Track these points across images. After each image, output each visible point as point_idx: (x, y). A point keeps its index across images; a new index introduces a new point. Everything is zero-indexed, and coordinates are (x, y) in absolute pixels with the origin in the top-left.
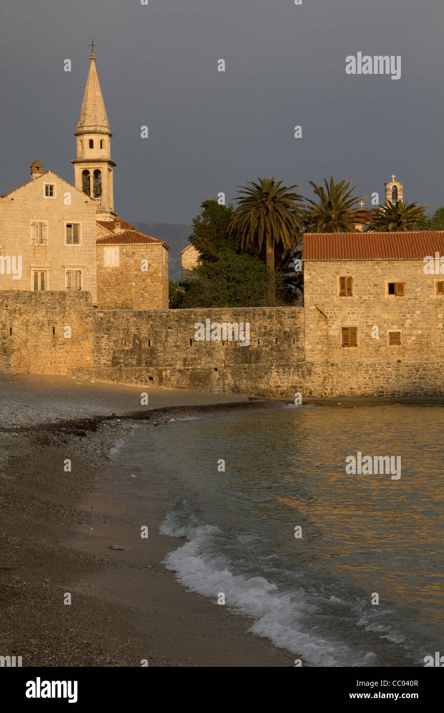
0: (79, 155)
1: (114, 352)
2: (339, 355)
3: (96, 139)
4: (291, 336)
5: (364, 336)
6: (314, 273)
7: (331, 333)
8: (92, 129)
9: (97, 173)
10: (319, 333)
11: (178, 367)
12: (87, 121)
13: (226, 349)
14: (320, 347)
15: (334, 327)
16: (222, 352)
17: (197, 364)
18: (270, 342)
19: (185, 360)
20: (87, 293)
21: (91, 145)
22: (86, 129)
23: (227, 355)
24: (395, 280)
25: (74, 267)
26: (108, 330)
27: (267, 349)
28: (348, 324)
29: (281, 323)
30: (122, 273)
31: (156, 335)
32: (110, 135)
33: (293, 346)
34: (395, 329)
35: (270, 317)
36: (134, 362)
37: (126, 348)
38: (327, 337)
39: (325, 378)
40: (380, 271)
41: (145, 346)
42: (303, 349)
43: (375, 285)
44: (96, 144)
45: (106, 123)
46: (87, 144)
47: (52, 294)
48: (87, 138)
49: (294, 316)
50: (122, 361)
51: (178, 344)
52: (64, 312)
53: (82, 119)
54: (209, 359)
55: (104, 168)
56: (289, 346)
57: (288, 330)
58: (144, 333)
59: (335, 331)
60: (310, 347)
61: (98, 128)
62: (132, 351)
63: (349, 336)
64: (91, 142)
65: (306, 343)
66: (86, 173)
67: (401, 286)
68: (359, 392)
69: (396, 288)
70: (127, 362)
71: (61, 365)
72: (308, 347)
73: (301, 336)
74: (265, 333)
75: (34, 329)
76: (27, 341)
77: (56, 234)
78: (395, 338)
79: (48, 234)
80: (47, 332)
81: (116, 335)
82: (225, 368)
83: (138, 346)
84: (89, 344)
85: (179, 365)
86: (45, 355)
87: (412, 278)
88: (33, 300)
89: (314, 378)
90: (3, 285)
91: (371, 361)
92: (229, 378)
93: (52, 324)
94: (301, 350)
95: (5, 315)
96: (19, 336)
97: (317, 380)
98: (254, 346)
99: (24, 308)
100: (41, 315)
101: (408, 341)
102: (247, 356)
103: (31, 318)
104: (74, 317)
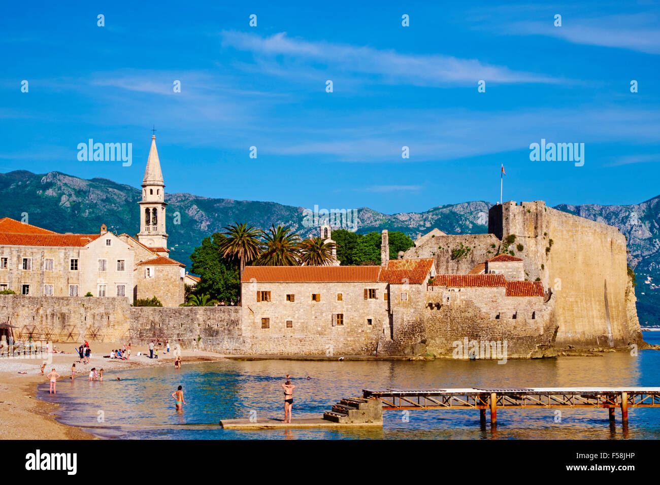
0: (143, 198)
1: (141, 330)
2: (260, 333)
3: (155, 189)
4: (235, 323)
5: (273, 322)
6: (247, 289)
7: (256, 321)
8: (152, 183)
9: (155, 210)
10: (250, 321)
11: (174, 338)
12: (149, 177)
13: (200, 329)
14: (250, 328)
15: (258, 317)
16: (198, 331)
17: (185, 337)
18: (223, 325)
19: (178, 334)
20: (127, 298)
21: (151, 193)
22: (148, 183)
23: (200, 332)
24: (291, 293)
25: (121, 283)
26: (138, 318)
27: (222, 329)
28: (265, 316)
29: (229, 315)
30: (156, 282)
31: (163, 321)
32: (164, 186)
33: (236, 328)
34: (289, 319)
35: (224, 312)
36: (151, 335)
37: (147, 328)
38: (254, 323)
39: (252, 344)
40: (282, 288)
41: (157, 326)
42: (241, 329)
43: (280, 296)
44: (155, 192)
45: (161, 179)
46: (149, 192)
47: (108, 298)
48: (148, 188)
49: (236, 311)
50: (145, 335)
51: (175, 326)
52: (114, 308)
53: (146, 176)
54: (191, 334)
55: (159, 207)
56: (234, 327)
57: (233, 319)
58: (157, 319)
59: (259, 322)
60: (245, 328)
61: (156, 183)
62: (150, 330)
63: (265, 322)
64: (151, 191)
65: (243, 326)
66: (147, 210)
67: (293, 296)
68: (270, 353)
69: (291, 297)
70: (147, 336)
71: (112, 337)
72: (243, 328)
73: (240, 322)
74: (221, 321)
75: (98, 318)
76: (94, 324)
77: (112, 266)
78: (289, 324)
79: (107, 266)
80: (105, 319)
81: (141, 320)
82: (199, 339)
83: (153, 327)
84: (127, 326)
85: (175, 337)
86: (104, 331)
87: (300, 292)
88: (98, 302)
89: (247, 345)
90: (82, 293)
91: (277, 336)
92: (201, 345)
93: (108, 314)
94: (240, 329)
95: (82, 310)
96: (89, 321)
97: (248, 346)
98: (215, 327)
99: (92, 306)
100: (102, 310)
101: (297, 325)
102: (211, 333)
103: (96, 311)
104: (120, 311)
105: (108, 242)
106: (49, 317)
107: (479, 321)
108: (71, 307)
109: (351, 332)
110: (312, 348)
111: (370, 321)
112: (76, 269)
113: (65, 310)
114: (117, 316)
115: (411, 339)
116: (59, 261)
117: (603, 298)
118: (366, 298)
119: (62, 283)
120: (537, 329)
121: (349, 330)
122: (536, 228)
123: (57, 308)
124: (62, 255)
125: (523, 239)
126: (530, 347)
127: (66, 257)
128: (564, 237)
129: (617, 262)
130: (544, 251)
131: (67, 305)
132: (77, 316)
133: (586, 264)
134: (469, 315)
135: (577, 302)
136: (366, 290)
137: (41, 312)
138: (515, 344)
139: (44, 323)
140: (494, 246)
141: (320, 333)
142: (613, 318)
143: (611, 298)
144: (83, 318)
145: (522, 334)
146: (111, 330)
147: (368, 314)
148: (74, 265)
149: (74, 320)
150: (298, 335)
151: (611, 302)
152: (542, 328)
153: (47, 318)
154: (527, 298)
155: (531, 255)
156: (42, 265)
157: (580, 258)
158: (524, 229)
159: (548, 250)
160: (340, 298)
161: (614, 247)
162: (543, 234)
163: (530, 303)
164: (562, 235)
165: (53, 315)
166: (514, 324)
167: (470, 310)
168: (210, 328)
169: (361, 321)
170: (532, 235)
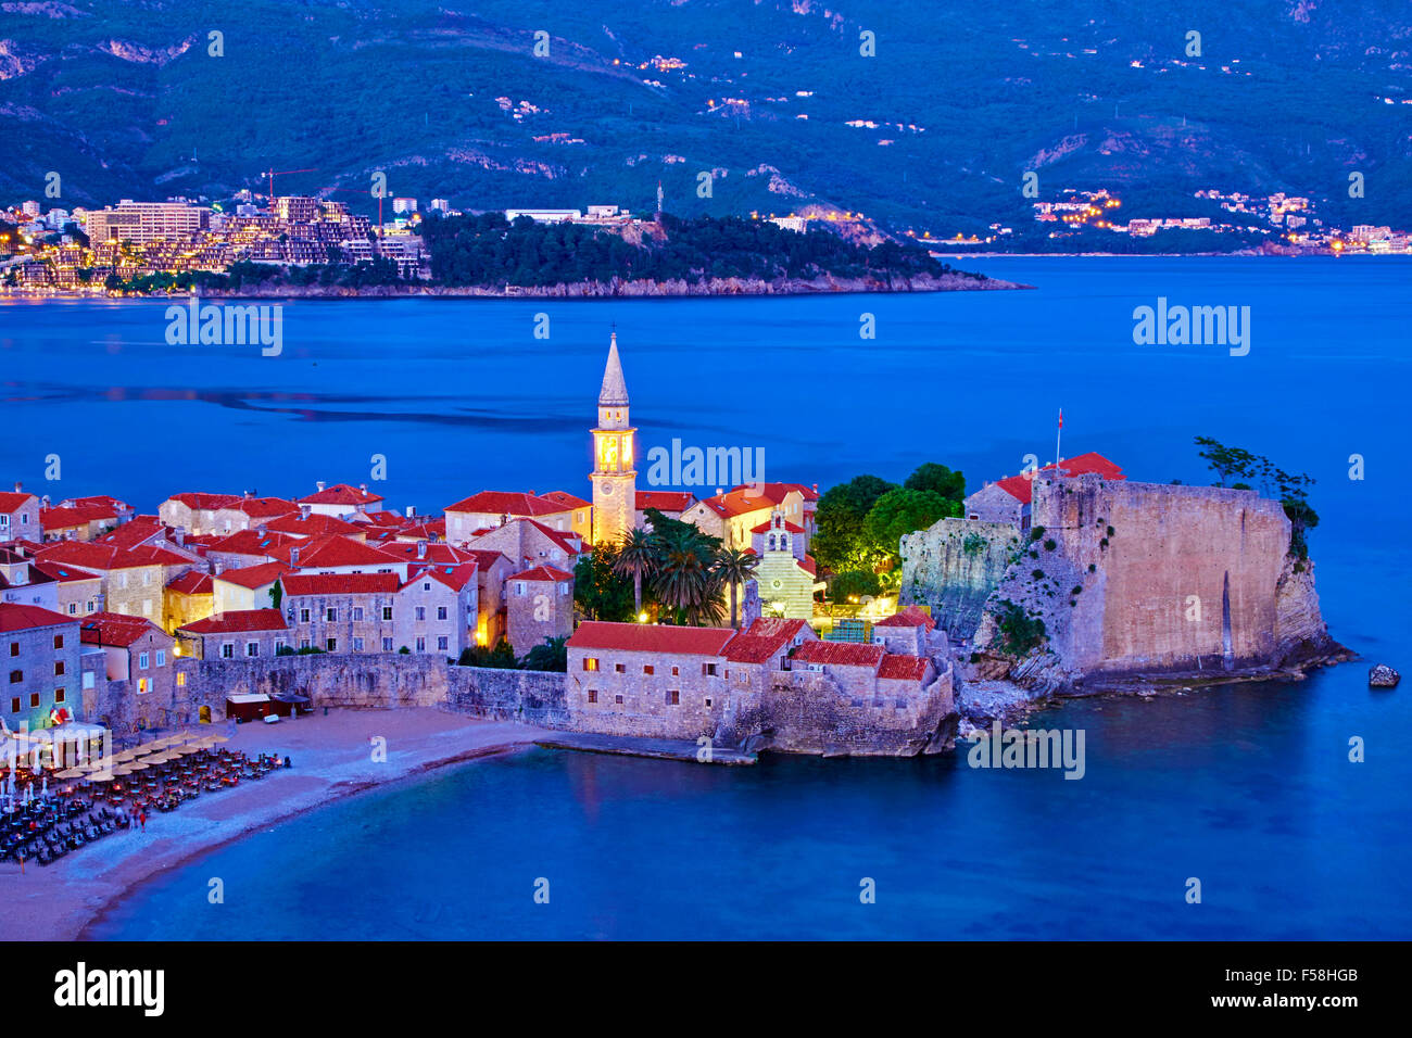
1: (459, 694)
2: (587, 706)
3: (613, 412)
4: (560, 693)
5: (601, 696)
6: (573, 655)
7: (582, 693)
8: (609, 403)
10: (576, 693)
12: (603, 395)
13: (522, 698)
14: (576, 701)
15: (585, 689)
16: (520, 700)
17: (506, 706)
18: (547, 695)
21: (609, 416)
22: (604, 402)
23: (523, 701)
24: (621, 663)
25: (443, 634)
26: (456, 680)
27: (546, 700)
28: (592, 688)
29: (554, 683)
31: (483, 685)
32: (626, 406)
33: (561, 699)
34: (620, 694)
35: (548, 680)
38: (580, 695)
39: (578, 721)
40: (612, 656)
41: (477, 691)
43: (610, 665)
44: (614, 415)
45: (625, 396)
46: (606, 415)
47: (426, 654)
48: (605, 410)
49: (561, 680)
50: (463, 700)
51: (495, 692)
52: (430, 667)
53: (599, 394)
54: (512, 704)
56: (559, 699)
57: (558, 688)
58: (476, 683)
59: (585, 693)
62: (468, 695)
63: (593, 695)
64: (609, 413)
65: (568, 698)
67: (624, 666)
68: (598, 731)
69: (621, 668)
70: (466, 701)
71: (428, 700)
72: (569, 700)
73: (565, 693)
74: (545, 690)
75: (411, 678)
76: (407, 685)
77: (431, 614)
78: (619, 699)
79: (426, 614)
80: (420, 680)
81: (461, 683)
82: (521, 709)
83: (472, 693)
84: (445, 688)
85: (495, 706)
86: (419, 694)
87: (630, 663)
88: (412, 661)
89: (572, 720)
90: (397, 647)
91: (606, 712)
92: (523, 717)
93: (423, 674)
94: (565, 702)
95: (393, 670)
96: (402, 683)
97: (574, 722)
98: (538, 697)
99: (404, 665)
100: (416, 669)
101: (628, 702)
102: (534, 703)
103: (409, 671)
104: (437, 671)
105: (427, 587)
106: (355, 678)
107: (837, 709)
108: (381, 666)
109: (688, 713)
110: (644, 729)
111: (709, 702)
112: (390, 618)
113: (373, 669)
114: (435, 675)
115: (749, 728)
116: (370, 609)
117: (1219, 599)
118: (704, 673)
119: (374, 635)
120: (909, 722)
121: (685, 711)
122: (1081, 514)
123: (363, 667)
124: (373, 603)
125: (1058, 531)
126: (901, 741)
127: (378, 605)
128: (1141, 519)
129: (1255, 542)
130: (1097, 544)
131: (376, 664)
132: (387, 676)
133: (1185, 552)
134: (825, 701)
135: (1162, 610)
136: (704, 665)
137: (345, 672)
138: (880, 738)
139: (350, 685)
140: (1015, 541)
141: (654, 713)
142: (1237, 627)
143: (1237, 597)
144: (394, 679)
145: (890, 727)
146: (427, 693)
147: (706, 694)
148: (388, 614)
149: (384, 681)
150: (628, 714)
151: (1237, 603)
152: (915, 721)
153: (352, 680)
154: (902, 681)
155: (1069, 554)
156: (350, 614)
157: (1173, 546)
158: (1061, 516)
159: (1104, 543)
160: (675, 672)
161: (1249, 520)
162: (1095, 520)
163: (904, 687)
164: (1137, 517)
165: (359, 675)
166: (880, 714)
167: (827, 695)
168: (533, 698)
169: (699, 702)
170: (1076, 524)
